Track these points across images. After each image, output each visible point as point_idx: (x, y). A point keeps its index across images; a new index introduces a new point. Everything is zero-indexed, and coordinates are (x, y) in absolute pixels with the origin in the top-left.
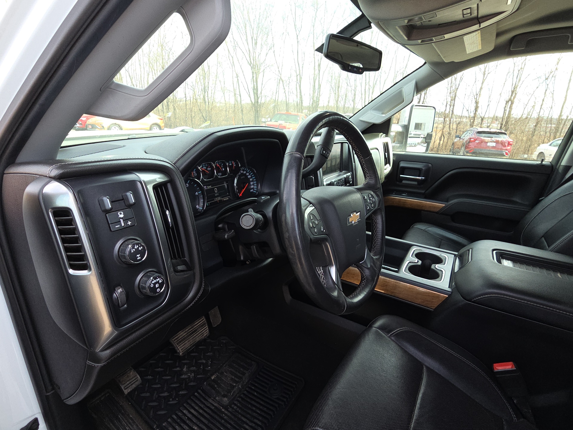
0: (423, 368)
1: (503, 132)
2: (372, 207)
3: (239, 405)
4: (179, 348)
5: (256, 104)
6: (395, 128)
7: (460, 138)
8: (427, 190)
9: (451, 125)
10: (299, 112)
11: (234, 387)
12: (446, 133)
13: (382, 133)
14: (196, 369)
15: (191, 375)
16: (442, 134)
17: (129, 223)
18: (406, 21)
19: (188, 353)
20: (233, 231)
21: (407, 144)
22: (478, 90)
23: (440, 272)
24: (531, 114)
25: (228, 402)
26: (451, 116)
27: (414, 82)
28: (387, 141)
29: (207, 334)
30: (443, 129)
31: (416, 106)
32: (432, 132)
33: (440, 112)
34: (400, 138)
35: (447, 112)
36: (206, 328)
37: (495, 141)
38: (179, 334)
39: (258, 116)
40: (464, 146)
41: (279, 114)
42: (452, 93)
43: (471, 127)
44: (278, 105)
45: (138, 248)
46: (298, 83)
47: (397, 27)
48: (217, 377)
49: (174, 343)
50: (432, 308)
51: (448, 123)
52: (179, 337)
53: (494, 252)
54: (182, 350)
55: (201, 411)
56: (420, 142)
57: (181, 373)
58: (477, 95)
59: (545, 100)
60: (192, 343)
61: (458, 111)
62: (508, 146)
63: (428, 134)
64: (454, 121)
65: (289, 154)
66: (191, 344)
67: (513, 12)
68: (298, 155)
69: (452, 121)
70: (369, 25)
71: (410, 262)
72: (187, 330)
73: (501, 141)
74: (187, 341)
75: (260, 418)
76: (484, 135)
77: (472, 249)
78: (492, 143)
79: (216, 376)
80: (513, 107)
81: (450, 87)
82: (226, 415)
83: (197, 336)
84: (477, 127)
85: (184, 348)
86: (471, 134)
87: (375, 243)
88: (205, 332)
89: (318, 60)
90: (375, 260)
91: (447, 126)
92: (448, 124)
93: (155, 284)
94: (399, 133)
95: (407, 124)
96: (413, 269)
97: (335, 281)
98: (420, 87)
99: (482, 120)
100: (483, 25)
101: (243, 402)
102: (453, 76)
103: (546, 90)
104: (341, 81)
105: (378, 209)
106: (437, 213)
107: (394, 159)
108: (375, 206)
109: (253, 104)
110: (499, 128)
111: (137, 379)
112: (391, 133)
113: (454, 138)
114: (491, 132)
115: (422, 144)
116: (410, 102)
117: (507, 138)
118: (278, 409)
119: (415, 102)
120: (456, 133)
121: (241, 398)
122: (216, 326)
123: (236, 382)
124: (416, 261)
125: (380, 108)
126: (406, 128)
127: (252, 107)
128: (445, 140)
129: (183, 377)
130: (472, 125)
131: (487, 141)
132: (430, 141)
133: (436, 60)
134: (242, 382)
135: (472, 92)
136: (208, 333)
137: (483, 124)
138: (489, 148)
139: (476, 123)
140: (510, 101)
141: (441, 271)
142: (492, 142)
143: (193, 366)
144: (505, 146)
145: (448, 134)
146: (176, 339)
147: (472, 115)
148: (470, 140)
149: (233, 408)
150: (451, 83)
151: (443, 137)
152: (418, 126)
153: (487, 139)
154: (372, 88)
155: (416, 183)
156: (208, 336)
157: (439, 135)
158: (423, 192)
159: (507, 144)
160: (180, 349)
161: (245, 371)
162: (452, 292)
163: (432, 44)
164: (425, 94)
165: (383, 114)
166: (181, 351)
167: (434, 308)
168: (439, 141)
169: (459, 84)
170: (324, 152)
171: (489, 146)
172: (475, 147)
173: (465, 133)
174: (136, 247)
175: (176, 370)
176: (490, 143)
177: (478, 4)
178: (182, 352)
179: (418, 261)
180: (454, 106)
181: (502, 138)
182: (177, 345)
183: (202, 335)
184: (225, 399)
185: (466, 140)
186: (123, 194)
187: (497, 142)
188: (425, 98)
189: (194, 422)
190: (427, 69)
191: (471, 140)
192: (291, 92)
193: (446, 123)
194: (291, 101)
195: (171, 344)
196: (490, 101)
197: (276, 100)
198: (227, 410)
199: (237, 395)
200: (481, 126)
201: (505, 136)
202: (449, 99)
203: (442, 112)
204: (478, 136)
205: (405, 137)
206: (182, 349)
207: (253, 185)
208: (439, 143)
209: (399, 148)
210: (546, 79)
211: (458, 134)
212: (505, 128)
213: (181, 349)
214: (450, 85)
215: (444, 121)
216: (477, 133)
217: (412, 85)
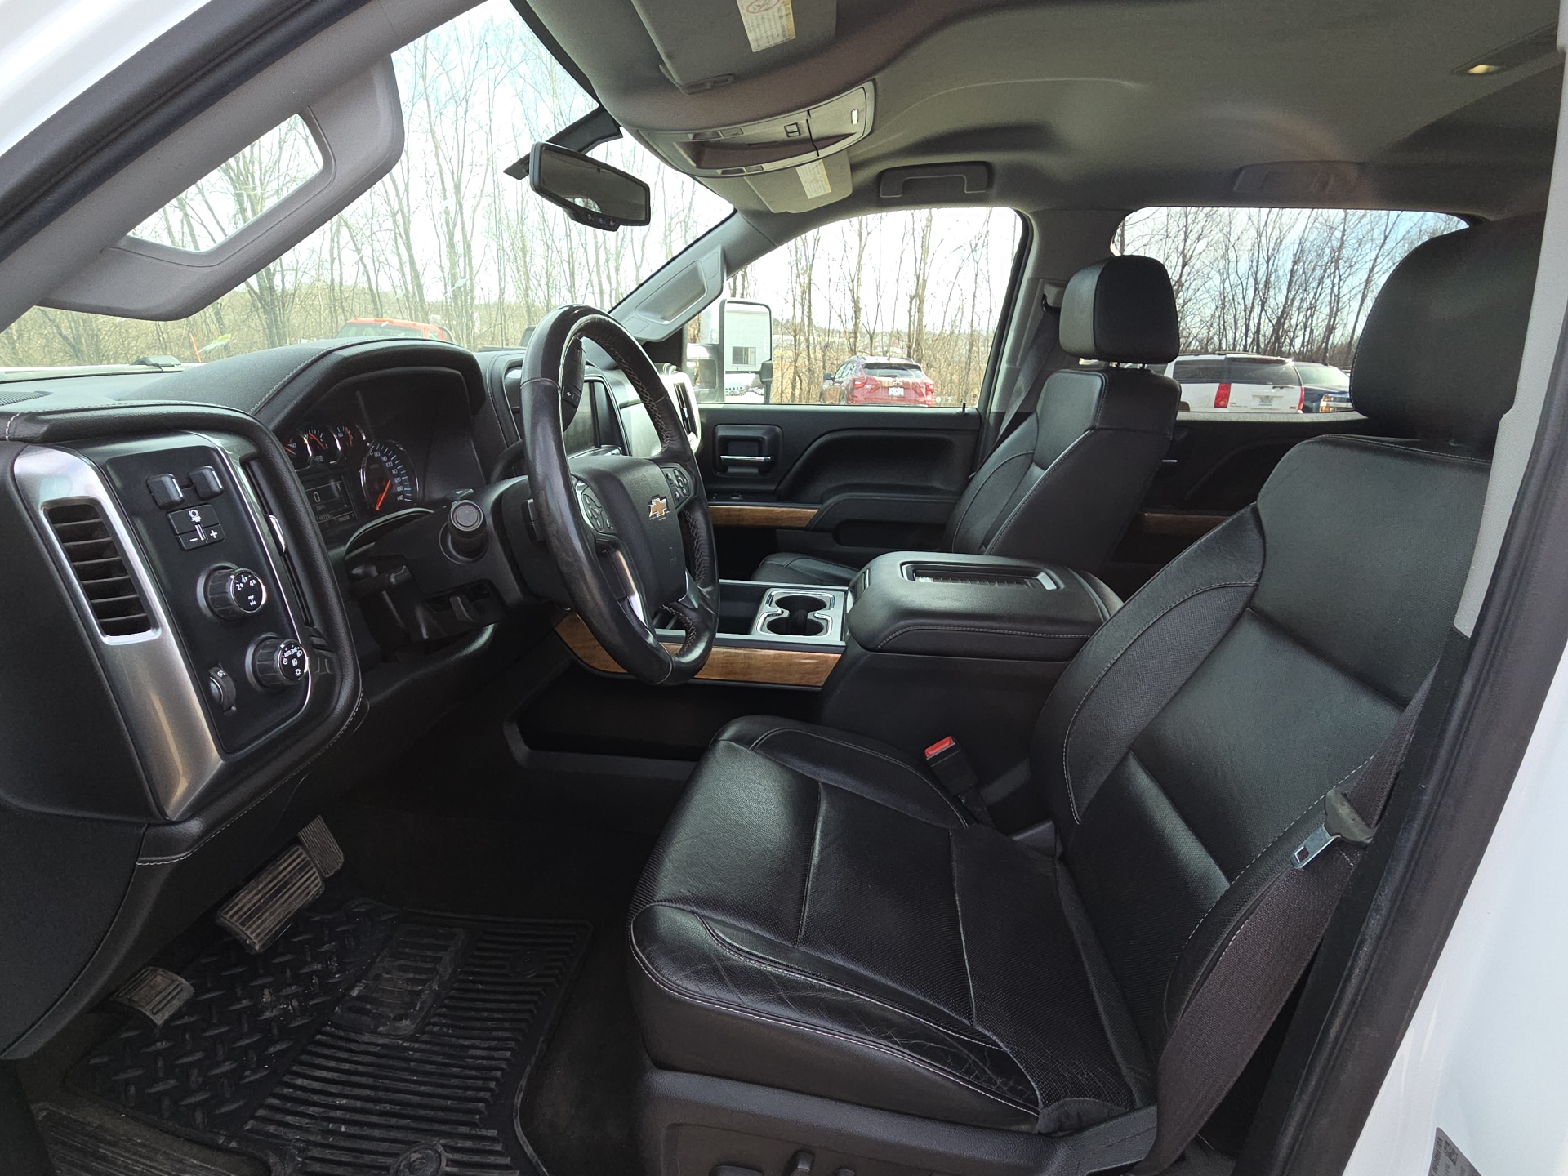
0: (819, 785)
1: (914, 363)
2: (685, 495)
3: (444, 1021)
4: (248, 932)
5: (267, 295)
6: (695, 353)
7: (833, 379)
8: (781, 482)
9: (811, 352)
10: (417, 320)
11: (419, 993)
12: (804, 370)
13: (668, 364)
14: (301, 989)
15: (288, 1007)
16: (796, 373)
17: (214, 534)
18: (691, 136)
19: (276, 944)
20: (404, 567)
21: (725, 391)
22: (853, 271)
23: (823, 623)
24: (958, 323)
25: (413, 1026)
26: (809, 331)
27: (718, 250)
28: (682, 382)
29: (317, 888)
30: (796, 361)
31: (729, 302)
32: (771, 360)
33: (784, 322)
34: (708, 373)
35: (798, 320)
36: (314, 873)
37: (901, 384)
38: (240, 900)
39: (278, 334)
40: (843, 397)
41: (352, 324)
42: (802, 277)
43: (852, 355)
44: (346, 299)
45: (248, 582)
46: (400, 234)
47: (675, 144)
48: (364, 988)
49: (232, 923)
50: (819, 685)
51: (803, 346)
52: (243, 907)
53: (904, 567)
54: (259, 939)
55: (347, 1066)
56: (750, 385)
57: (256, 1009)
58: (853, 281)
59: (976, 295)
60: (281, 917)
61: (820, 319)
62: (927, 395)
63: (763, 365)
64: (816, 342)
65: (531, 383)
66: (282, 920)
67: (865, 135)
68: (549, 384)
69: (811, 342)
70: (616, 131)
71: (769, 616)
72: (261, 886)
73: (913, 384)
74: (268, 913)
75: (507, 1025)
76: (879, 371)
77: (869, 569)
78: (896, 389)
79: (362, 988)
80: (924, 311)
81: (795, 262)
82: (415, 1050)
83: (293, 898)
84: (864, 355)
85: (262, 930)
86: (854, 370)
87: (699, 566)
88: (312, 886)
89: (453, 174)
90: (705, 594)
91: (804, 354)
92: (804, 350)
93: (290, 658)
94: (703, 362)
95: (718, 343)
96: (775, 626)
97: (643, 621)
98: (735, 260)
99: (871, 338)
100: (824, 152)
101: (454, 1013)
102: (799, 238)
103: (976, 275)
104: (528, 235)
105: (696, 499)
106: (806, 529)
107: (704, 420)
108: (688, 491)
109: (255, 293)
110: (905, 356)
111: (180, 988)
112: (688, 363)
113: (821, 380)
114: (890, 364)
115: (755, 389)
116: (717, 294)
117: (923, 378)
118: (545, 995)
119: (726, 295)
120: (824, 368)
121: (446, 1006)
122: (333, 873)
123: (423, 982)
124: (779, 612)
125: (656, 306)
126: (717, 350)
127: (253, 305)
128: (803, 387)
129: (268, 1015)
130: (853, 352)
131: (886, 385)
132: (770, 379)
133: (754, 206)
134: (438, 978)
135: (842, 275)
136: (320, 884)
137: (875, 349)
138: (893, 400)
139: (860, 346)
140: (918, 298)
141: (825, 619)
142: (897, 387)
143: (291, 985)
144: (921, 395)
145: (807, 373)
146: (237, 912)
147: (850, 327)
148: (854, 385)
149: (431, 1033)
150: (797, 252)
151: (797, 378)
152: (740, 355)
153: (887, 381)
154: (615, 256)
155: (755, 471)
156: (321, 893)
157: (789, 375)
158: (773, 488)
159: (924, 391)
160: (252, 937)
161: (439, 954)
162: (846, 647)
163: (745, 178)
164: (743, 277)
165: (664, 319)
166: (256, 941)
167: (822, 684)
168: (791, 390)
169: (814, 255)
170: (569, 394)
171: (892, 396)
172: (865, 399)
173: (842, 369)
174: (244, 581)
175: (236, 1010)
176: (893, 388)
177: (807, 120)
178: (261, 944)
179: (783, 612)
180: (810, 307)
181: (915, 377)
182: (241, 927)
183: (305, 893)
184: (405, 1023)
185: (845, 385)
186: (191, 474)
187: (905, 386)
188: (746, 286)
189: (335, 1093)
190: (738, 224)
191: (856, 383)
192: (382, 259)
193: (800, 346)
194: (385, 286)
195: (224, 931)
196: (881, 297)
197: (337, 280)
198: (417, 1041)
199: (432, 1006)
200: (871, 352)
201: (918, 372)
202: (798, 291)
203: (787, 321)
204: (869, 374)
205: (719, 374)
206: (259, 935)
207: (401, 483)
208: (793, 394)
209: (709, 396)
210: (972, 252)
211: (828, 371)
212: (918, 356)
213: (255, 936)
214: (794, 258)
215: (795, 342)
216: (866, 367)
217: (716, 255)
